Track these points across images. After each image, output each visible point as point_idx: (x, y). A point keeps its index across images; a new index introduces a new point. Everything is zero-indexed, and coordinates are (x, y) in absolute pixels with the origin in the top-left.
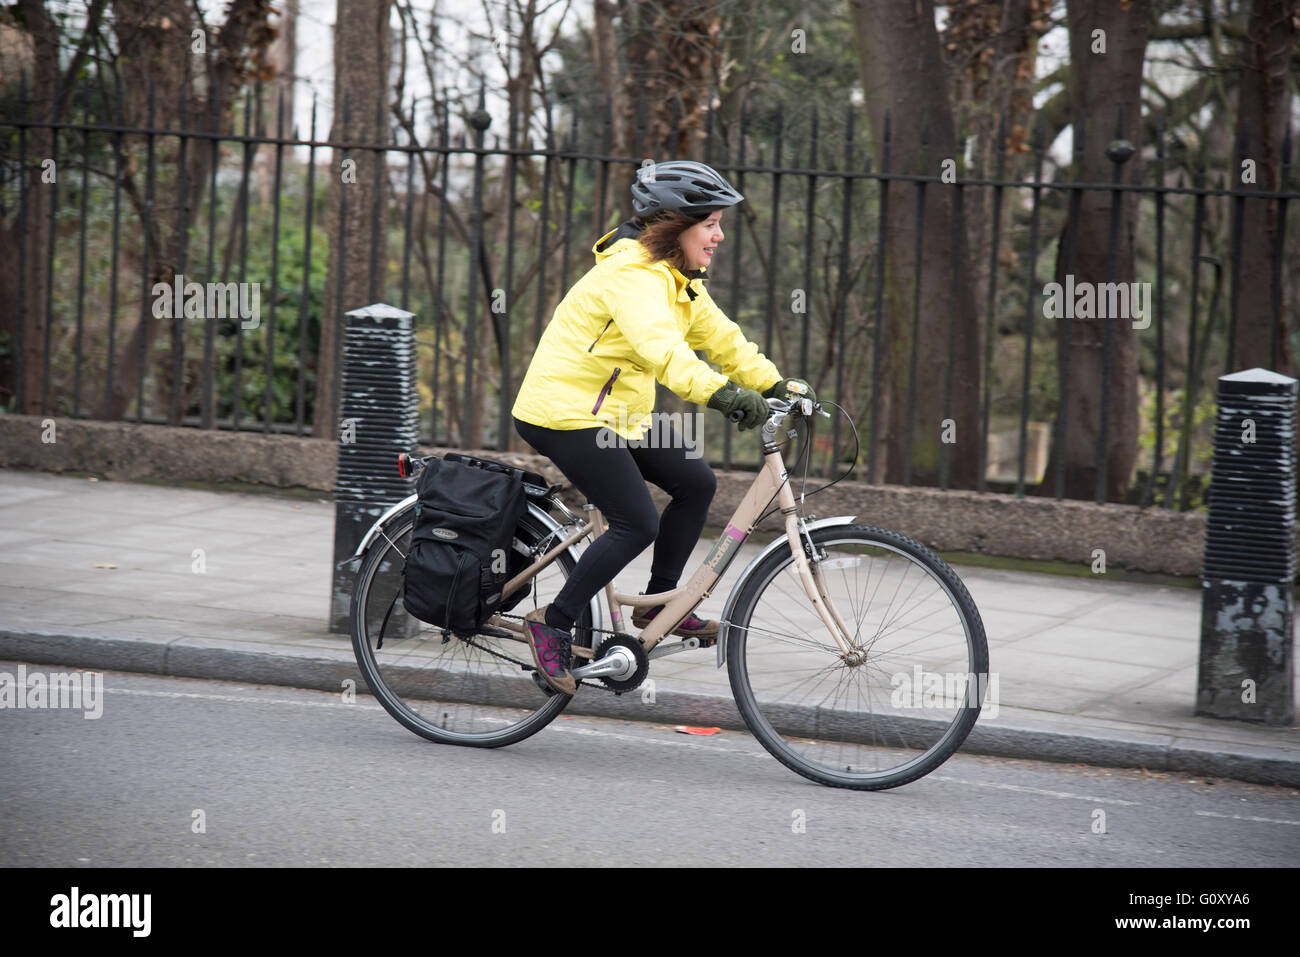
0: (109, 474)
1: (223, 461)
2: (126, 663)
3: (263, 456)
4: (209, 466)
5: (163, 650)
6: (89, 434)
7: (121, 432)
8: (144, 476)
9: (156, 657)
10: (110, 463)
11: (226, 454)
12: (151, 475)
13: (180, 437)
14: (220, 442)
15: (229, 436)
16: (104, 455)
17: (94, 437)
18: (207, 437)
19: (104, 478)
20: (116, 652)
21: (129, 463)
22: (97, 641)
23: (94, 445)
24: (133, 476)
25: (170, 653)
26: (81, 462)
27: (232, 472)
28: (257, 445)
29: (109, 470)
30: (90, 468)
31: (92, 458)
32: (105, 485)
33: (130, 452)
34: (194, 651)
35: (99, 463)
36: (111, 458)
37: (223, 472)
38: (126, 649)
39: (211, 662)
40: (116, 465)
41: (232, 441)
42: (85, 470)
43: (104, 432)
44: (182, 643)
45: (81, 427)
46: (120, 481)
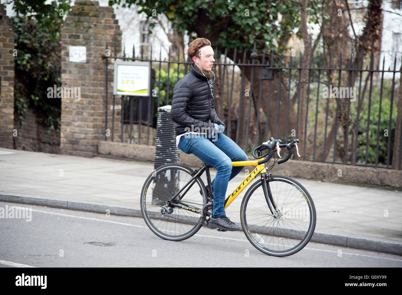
0: (324, 180)
1: (361, 176)
2: (334, 242)
3: (375, 175)
4: (357, 178)
5: (346, 239)
6: (318, 167)
7: (328, 166)
8: (335, 181)
9: (343, 241)
10: (325, 176)
11: (363, 174)
12: (338, 181)
13: (347, 168)
14: (361, 170)
15: (363, 168)
16: (323, 174)
17: (319, 168)
18: (356, 168)
19: (323, 181)
20: (330, 239)
21: (331, 176)
22: (324, 235)
23: (320, 170)
24: (333, 180)
25: (348, 240)
26: (316, 176)
27: (365, 180)
28: (373, 171)
29: (324, 178)
30: (318, 178)
31: (319, 175)
32: (323, 183)
33: (331, 173)
34: (356, 239)
35: (321, 176)
36: (325, 175)
37: (362, 180)
38: (334, 238)
39: (361, 243)
40: (327, 177)
41: (365, 170)
42: (317, 178)
43: (323, 166)
44: (352, 237)
45: (315, 164)
46: (328, 182)
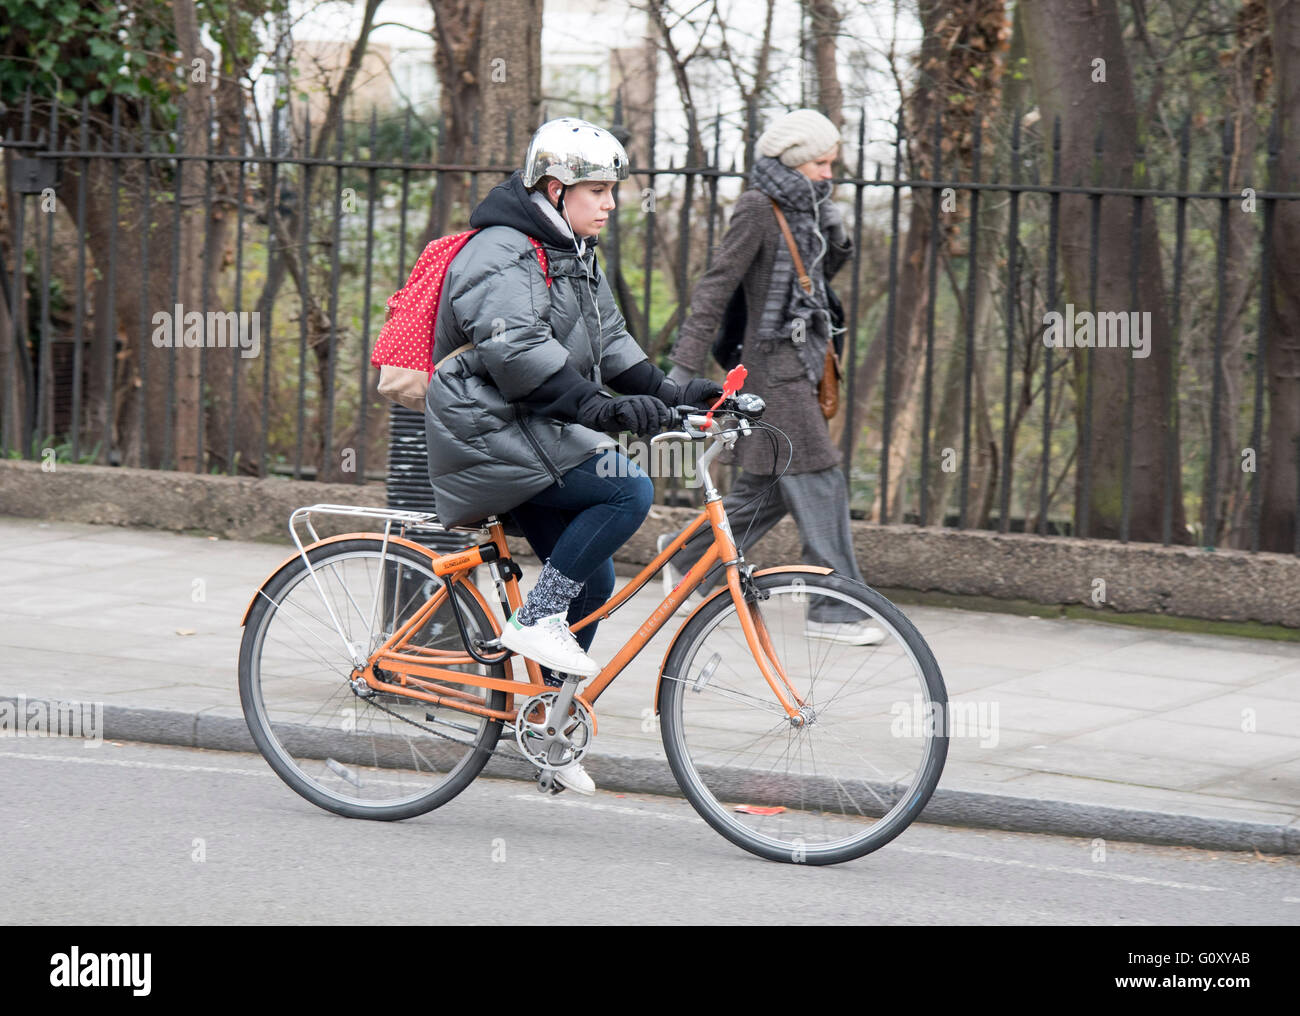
0: (229, 533)
2: (155, 733)
4: (331, 523)
5: (193, 720)
6: (209, 489)
7: (242, 486)
8: (265, 534)
9: (184, 727)
10: (230, 520)
12: (272, 533)
13: (301, 492)
16: (224, 512)
17: (213, 493)
18: (328, 491)
19: (225, 537)
20: (143, 722)
21: (250, 520)
22: (124, 710)
23: (215, 501)
24: (255, 533)
25: (199, 724)
26: (201, 520)
29: (229, 528)
30: (210, 526)
31: (212, 515)
32: (225, 544)
33: (251, 508)
34: (224, 721)
35: (219, 521)
36: (232, 515)
38: (154, 719)
39: (241, 733)
40: (236, 522)
41: (355, 495)
42: (205, 528)
43: (225, 486)
44: (213, 713)
45: (202, 481)
46: (240, 540)
